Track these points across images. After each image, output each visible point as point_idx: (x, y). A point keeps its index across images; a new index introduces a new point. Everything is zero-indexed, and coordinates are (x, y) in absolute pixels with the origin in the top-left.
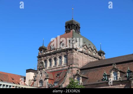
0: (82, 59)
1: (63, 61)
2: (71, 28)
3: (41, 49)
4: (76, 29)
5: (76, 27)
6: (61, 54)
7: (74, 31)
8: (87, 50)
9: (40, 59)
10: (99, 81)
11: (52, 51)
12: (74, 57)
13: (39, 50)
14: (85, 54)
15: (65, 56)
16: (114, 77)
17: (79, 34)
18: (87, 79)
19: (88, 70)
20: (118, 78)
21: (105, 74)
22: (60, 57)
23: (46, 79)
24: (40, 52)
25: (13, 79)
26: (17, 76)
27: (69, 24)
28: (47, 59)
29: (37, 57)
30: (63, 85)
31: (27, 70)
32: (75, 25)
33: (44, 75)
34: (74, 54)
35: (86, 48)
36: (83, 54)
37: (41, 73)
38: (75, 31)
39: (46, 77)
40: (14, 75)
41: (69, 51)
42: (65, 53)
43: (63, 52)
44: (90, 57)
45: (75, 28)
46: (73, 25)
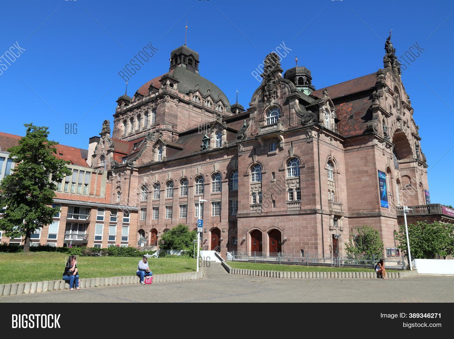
0: (187, 116)
1: (149, 121)
2: (179, 61)
3: (120, 101)
4: (189, 63)
5: (190, 60)
6: (147, 107)
7: (184, 66)
8: (201, 101)
9: (118, 118)
10: (195, 152)
11: (135, 104)
12: (166, 110)
13: (117, 103)
14: (195, 106)
15: (154, 110)
16: (217, 142)
17: (194, 72)
18: (180, 152)
19: (192, 135)
20: (223, 142)
21: (205, 137)
22: (146, 113)
23: (109, 151)
24: (119, 107)
25: (62, 154)
26: (73, 149)
27: (175, 54)
28: (128, 118)
29: (114, 116)
30: (134, 162)
31: (90, 139)
32: (186, 56)
33: (108, 145)
34: (167, 104)
35: (201, 97)
36: (191, 106)
37: (104, 142)
38: (187, 67)
39: (110, 149)
40: (67, 147)
41: (159, 101)
42: (153, 105)
43: (150, 102)
44: (207, 113)
45: (187, 61)
46: (183, 56)
